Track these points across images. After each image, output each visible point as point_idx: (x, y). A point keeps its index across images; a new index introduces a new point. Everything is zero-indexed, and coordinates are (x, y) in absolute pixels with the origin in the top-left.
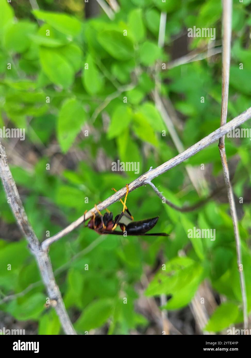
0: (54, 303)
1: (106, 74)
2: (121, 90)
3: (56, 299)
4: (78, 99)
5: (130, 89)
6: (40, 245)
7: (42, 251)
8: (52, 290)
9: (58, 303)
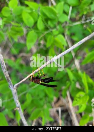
0: (18, 109)
1: (46, 24)
2: (51, 30)
3: (19, 107)
4: (35, 32)
5: (54, 30)
6: (13, 86)
7: (14, 88)
8: (17, 104)
9: (20, 109)
